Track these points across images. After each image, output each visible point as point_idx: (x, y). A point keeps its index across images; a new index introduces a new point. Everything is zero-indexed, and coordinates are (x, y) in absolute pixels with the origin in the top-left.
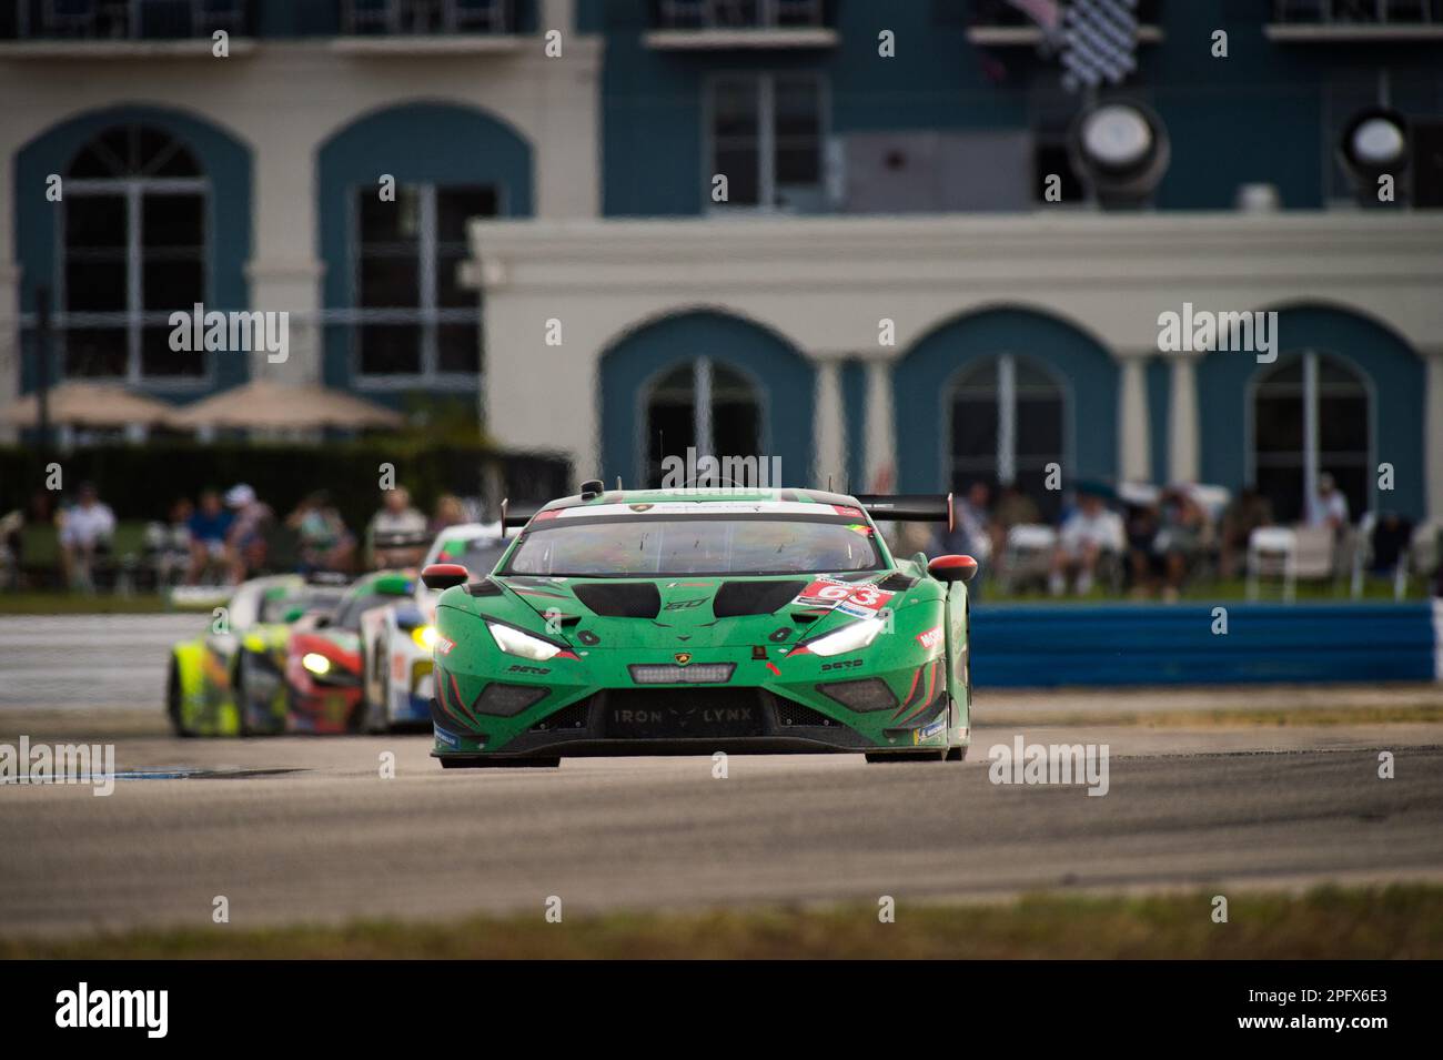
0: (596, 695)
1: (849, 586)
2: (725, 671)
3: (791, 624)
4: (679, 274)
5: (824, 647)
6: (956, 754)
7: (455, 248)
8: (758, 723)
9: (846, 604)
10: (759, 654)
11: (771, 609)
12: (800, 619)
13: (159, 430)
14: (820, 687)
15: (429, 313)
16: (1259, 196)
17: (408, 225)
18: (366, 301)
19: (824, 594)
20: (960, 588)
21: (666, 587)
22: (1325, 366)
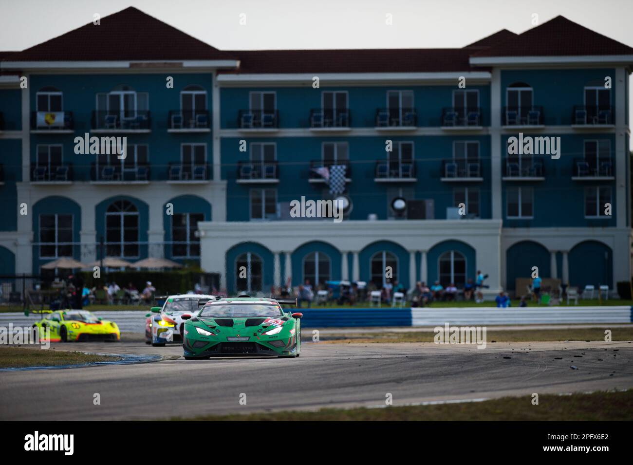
0: (219, 344)
1: (275, 320)
2: (248, 338)
3: (262, 328)
4: (244, 234)
5: (269, 333)
6: (298, 355)
7: (194, 228)
8: (255, 350)
9: (274, 324)
10: (255, 335)
11: (258, 324)
12: (264, 327)
13: (127, 268)
14: (268, 342)
15: (188, 242)
16: (373, 216)
17: (184, 222)
18: (174, 239)
19: (269, 321)
20: (299, 320)
21: (235, 320)
22: (387, 255)
